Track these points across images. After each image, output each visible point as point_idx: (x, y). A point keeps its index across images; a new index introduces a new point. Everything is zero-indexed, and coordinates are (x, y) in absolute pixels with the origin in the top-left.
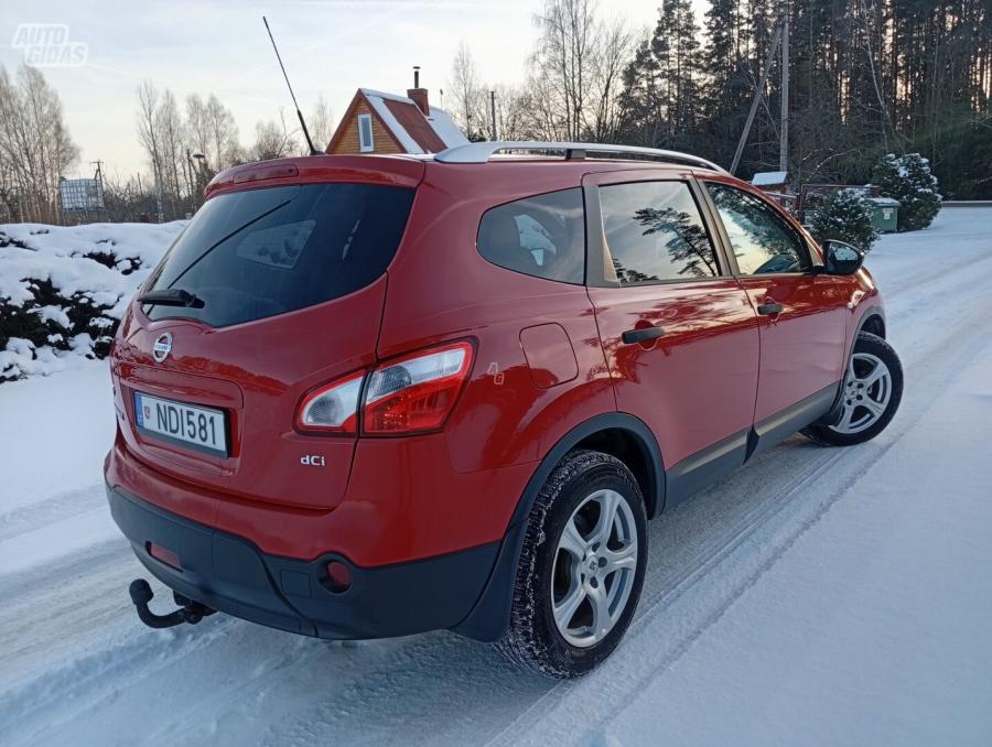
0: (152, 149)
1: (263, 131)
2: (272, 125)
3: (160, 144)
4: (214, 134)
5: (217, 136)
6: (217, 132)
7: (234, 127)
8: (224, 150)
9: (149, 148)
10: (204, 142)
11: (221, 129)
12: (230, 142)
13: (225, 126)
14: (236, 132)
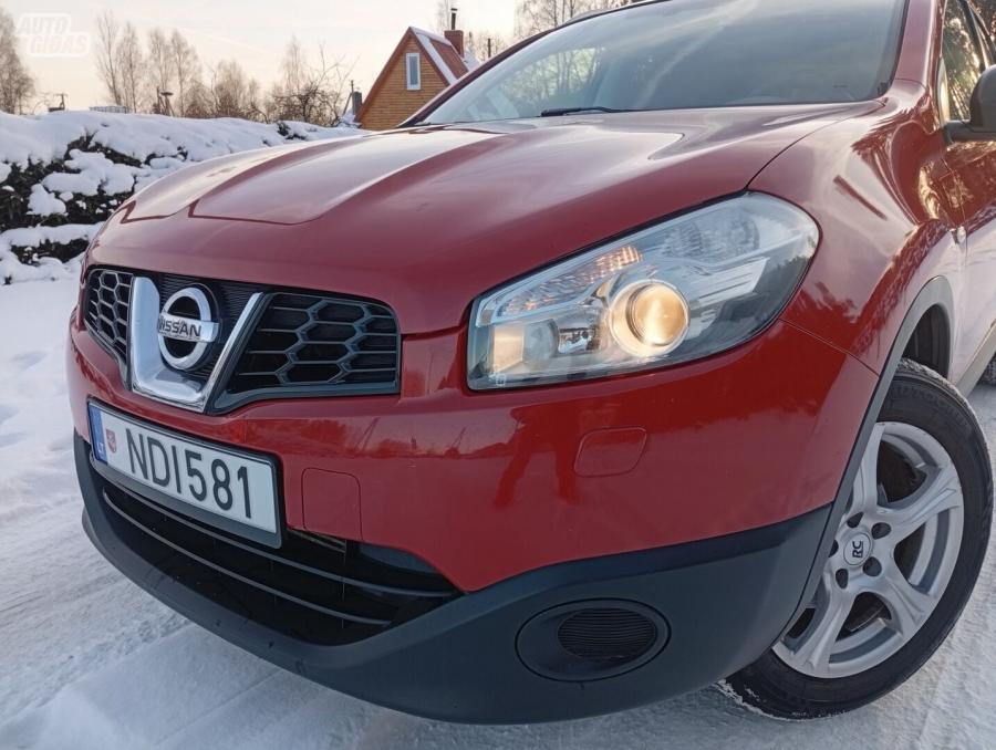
0: (111, 84)
1: (225, 70)
2: (234, 65)
3: (120, 79)
4: (176, 71)
5: (180, 74)
6: (180, 69)
7: (198, 64)
8: (187, 88)
9: (108, 83)
10: (165, 80)
11: (184, 66)
12: (192, 80)
13: (188, 63)
14: (200, 70)
